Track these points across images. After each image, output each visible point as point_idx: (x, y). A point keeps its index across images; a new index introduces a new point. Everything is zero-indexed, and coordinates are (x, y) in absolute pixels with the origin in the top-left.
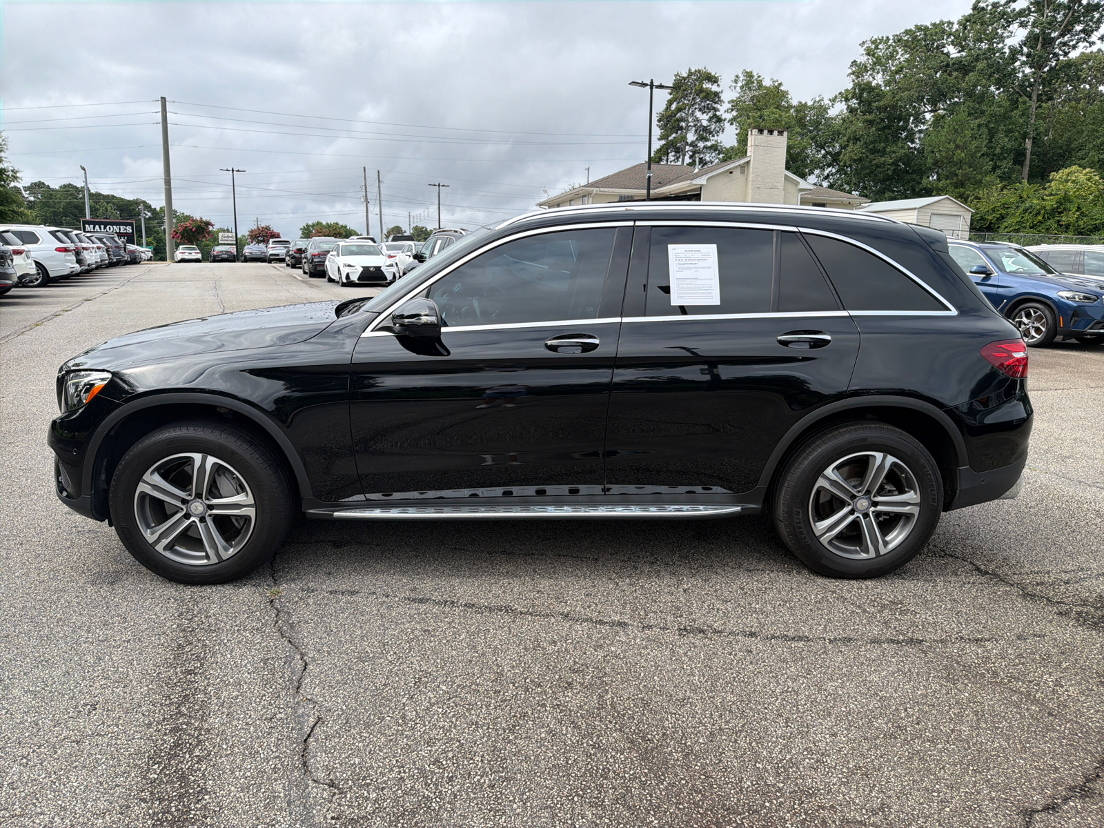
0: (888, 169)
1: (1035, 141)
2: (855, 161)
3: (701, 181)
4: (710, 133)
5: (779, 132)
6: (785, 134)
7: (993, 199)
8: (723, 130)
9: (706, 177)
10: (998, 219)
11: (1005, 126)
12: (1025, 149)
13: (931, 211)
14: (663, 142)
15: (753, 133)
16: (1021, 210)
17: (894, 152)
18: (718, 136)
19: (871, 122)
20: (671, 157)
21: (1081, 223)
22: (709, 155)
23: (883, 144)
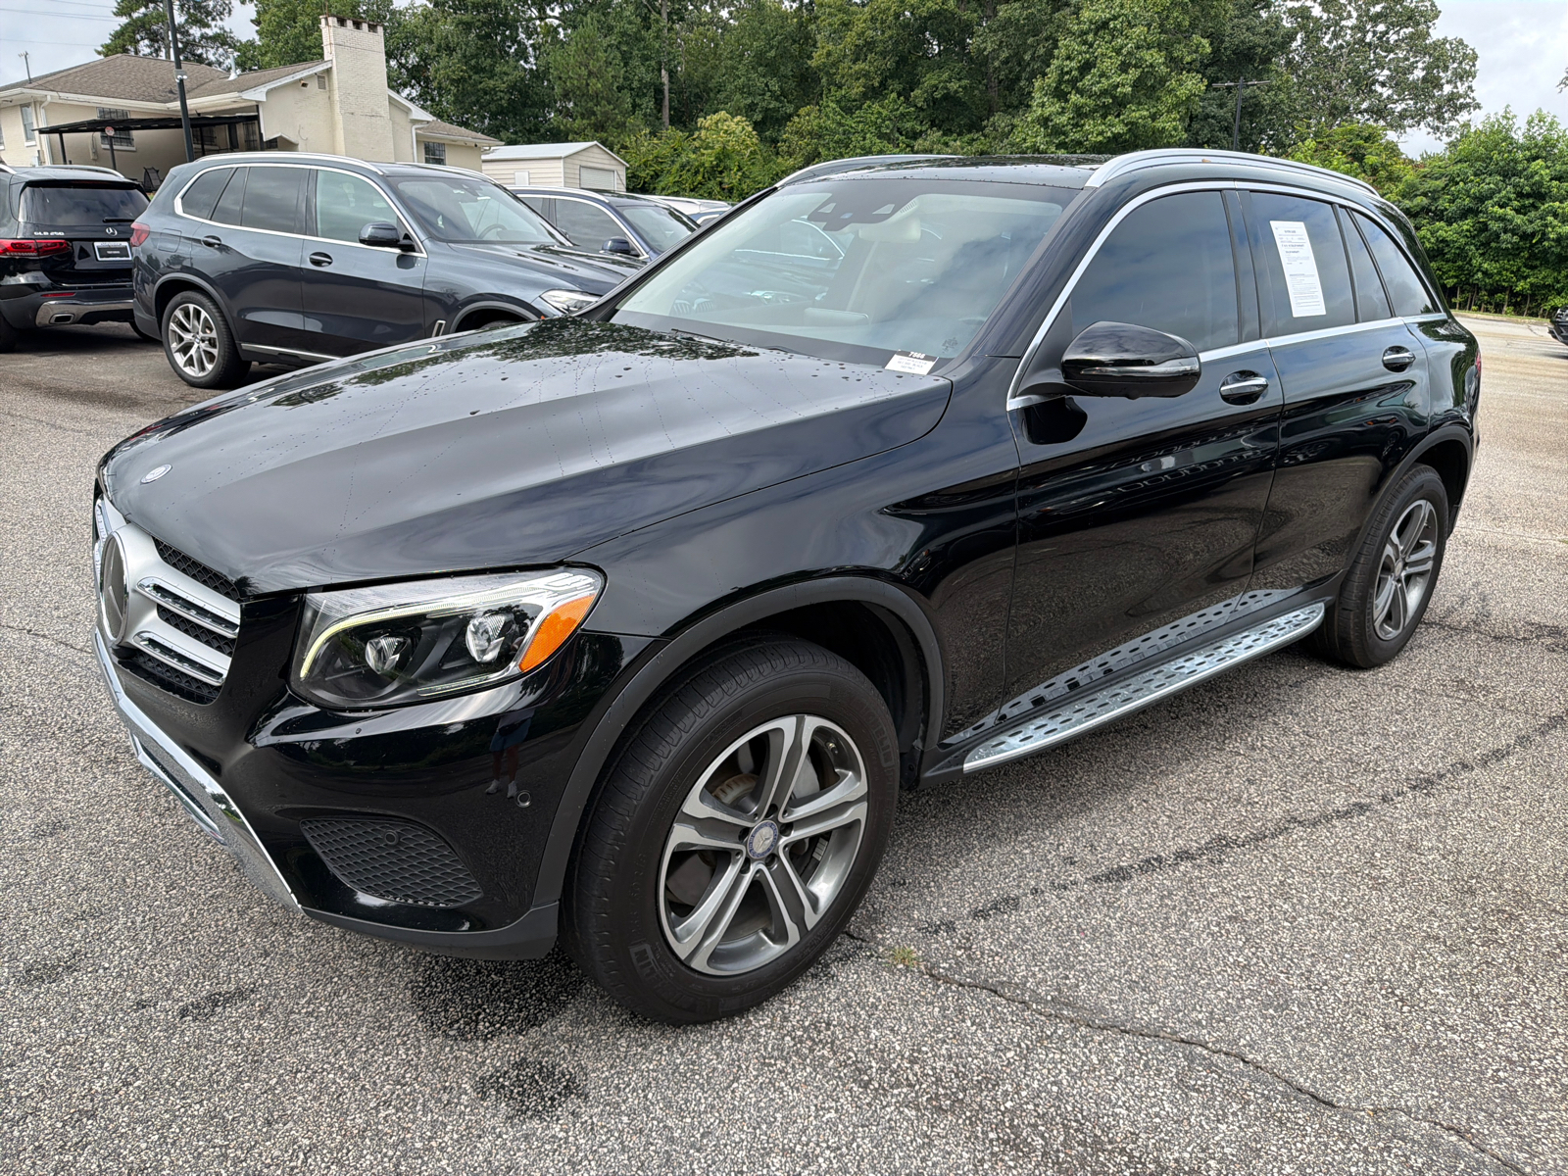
0: (501, 99)
1: (672, 74)
2: (453, 82)
3: (257, 95)
4: (208, 14)
5: (370, 26)
6: (380, 29)
7: (643, 149)
8: (230, 10)
9: (264, 89)
10: (652, 176)
11: (639, 50)
12: (662, 84)
13: (579, 163)
14: (124, 20)
15: (330, 23)
16: (677, 166)
17: (506, 74)
18: (221, 19)
19: (468, 26)
20: (144, 47)
21: (745, 186)
22: (212, 51)
23: (489, 61)
